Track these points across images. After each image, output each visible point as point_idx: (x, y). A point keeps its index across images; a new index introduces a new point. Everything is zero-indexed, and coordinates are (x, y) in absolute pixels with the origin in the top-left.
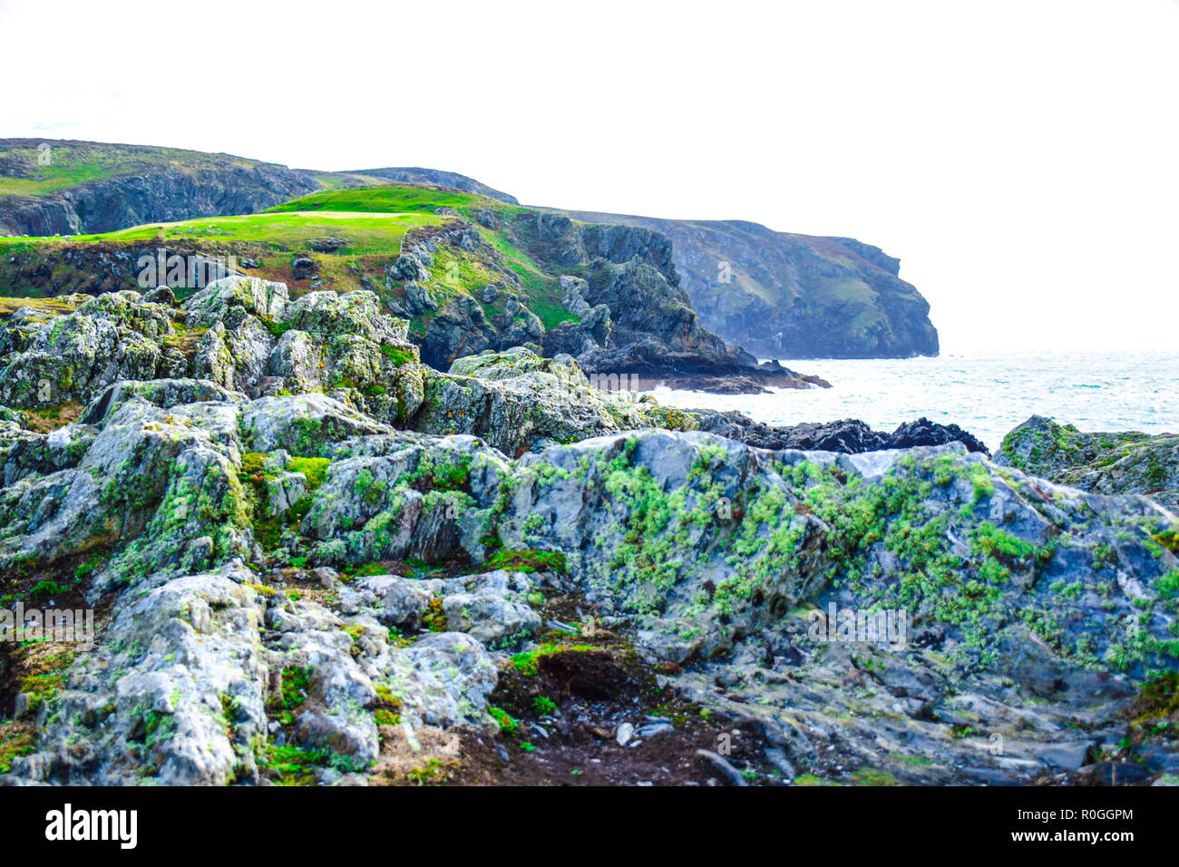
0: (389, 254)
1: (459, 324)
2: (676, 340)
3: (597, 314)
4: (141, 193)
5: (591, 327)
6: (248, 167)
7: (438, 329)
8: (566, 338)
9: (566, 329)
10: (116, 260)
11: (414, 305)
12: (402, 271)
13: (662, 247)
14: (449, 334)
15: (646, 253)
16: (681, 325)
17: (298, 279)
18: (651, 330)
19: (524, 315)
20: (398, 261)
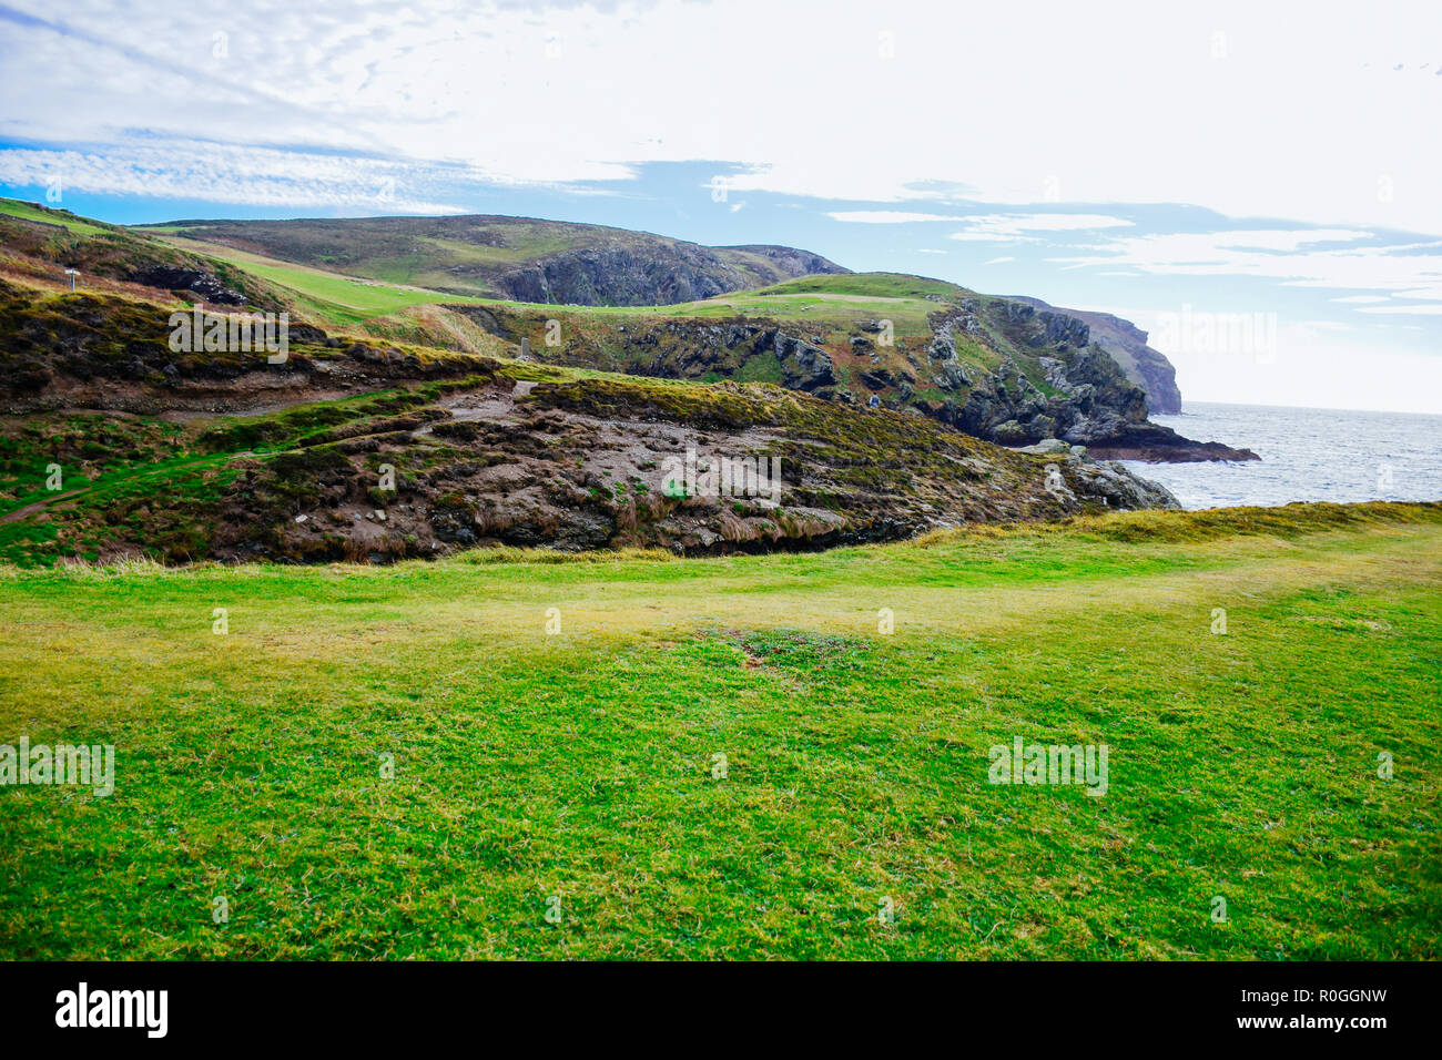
0: (924, 335)
1: (989, 398)
2: (1129, 414)
3: (1085, 392)
4: (592, 262)
5: (1079, 402)
6: (670, 244)
7: (974, 401)
8: (1060, 410)
9: (1058, 403)
10: (712, 333)
11: (952, 381)
12: (938, 351)
13: (1080, 331)
14: (982, 406)
15: (1068, 336)
16: (1133, 402)
17: (858, 355)
18: (1109, 404)
19: (1031, 391)
20: (934, 343)
